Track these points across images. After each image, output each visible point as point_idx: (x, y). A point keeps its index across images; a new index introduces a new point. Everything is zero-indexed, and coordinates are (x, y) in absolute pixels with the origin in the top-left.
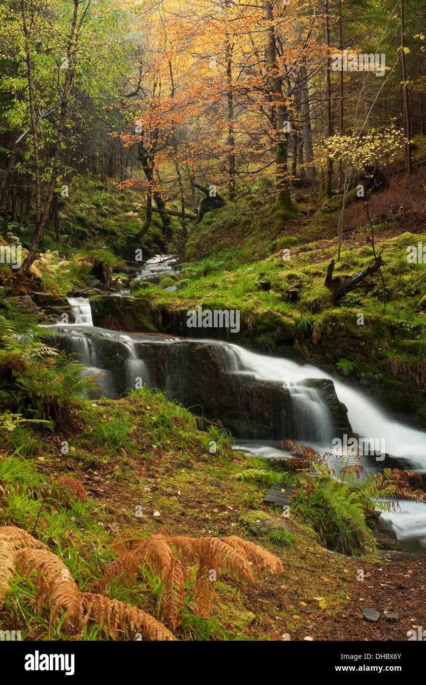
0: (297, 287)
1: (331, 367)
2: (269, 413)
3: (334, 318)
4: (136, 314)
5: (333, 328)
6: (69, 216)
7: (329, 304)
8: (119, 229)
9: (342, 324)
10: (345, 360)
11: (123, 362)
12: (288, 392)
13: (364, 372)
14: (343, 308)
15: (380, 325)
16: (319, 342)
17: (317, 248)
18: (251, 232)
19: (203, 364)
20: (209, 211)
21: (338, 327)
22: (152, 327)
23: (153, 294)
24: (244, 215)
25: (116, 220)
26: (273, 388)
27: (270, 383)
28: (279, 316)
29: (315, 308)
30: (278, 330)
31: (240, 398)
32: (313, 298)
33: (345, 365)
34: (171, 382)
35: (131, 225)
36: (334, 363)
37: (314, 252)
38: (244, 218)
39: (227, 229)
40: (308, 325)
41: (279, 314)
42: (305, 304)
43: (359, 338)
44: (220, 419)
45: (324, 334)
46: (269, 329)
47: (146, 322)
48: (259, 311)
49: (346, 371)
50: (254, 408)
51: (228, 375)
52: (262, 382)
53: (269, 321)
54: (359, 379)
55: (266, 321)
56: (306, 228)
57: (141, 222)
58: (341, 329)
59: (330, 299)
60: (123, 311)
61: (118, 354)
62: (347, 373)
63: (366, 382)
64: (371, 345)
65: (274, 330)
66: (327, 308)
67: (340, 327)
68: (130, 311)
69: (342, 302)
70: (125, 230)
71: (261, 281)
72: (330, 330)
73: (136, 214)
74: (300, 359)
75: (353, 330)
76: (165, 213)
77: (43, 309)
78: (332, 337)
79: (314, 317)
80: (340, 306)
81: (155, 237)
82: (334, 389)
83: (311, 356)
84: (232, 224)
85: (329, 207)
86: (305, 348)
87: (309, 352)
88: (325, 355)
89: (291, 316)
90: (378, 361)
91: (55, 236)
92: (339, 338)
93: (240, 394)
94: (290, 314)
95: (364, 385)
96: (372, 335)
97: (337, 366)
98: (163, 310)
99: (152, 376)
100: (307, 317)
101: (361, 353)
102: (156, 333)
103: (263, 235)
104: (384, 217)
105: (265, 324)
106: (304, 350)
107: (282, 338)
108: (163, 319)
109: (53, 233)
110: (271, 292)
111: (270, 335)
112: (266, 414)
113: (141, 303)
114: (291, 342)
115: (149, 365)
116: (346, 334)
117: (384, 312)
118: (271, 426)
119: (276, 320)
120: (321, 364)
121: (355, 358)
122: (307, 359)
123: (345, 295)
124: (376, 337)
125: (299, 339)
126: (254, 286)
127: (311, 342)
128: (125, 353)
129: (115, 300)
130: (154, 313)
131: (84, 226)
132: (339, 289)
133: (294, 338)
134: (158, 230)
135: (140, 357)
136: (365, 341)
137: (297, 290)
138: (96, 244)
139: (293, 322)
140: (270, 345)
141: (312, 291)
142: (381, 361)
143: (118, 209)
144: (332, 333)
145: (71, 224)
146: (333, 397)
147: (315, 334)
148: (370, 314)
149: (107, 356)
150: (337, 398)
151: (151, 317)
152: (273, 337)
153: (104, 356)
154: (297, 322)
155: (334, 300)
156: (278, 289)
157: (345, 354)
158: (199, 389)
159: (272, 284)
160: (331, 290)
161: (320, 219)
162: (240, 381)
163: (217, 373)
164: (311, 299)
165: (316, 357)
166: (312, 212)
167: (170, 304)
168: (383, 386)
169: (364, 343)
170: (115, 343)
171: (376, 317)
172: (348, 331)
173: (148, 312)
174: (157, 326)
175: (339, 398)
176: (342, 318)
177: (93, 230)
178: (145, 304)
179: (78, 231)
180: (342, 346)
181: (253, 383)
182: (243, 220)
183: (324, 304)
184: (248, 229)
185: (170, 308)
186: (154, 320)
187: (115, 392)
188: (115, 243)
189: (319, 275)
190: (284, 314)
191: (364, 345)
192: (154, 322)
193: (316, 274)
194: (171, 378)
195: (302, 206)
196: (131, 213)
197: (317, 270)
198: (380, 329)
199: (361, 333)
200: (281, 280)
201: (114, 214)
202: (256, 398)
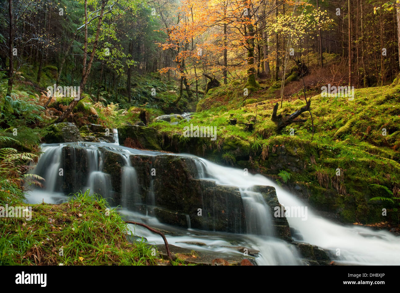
0: (253, 121)
1: (274, 176)
2: (225, 211)
3: (277, 142)
4: (146, 137)
5: (276, 148)
6: (138, 91)
7: (274, 132)
8: (165, 99)
9: (283, 146)
10: (285, 172)
11: (119, 168)
12: (240, 195)
13: (298, 181)
14: (284, 135)
15: (309, 147)
16: (267, 159)
17: (268, 103)
18: (233, 98)
19: (177, 172)
20: (211, 88)
21: (280, 148)
22: (157, 146)
23: (161, 126)
24: (229, 89)
25: (165, 94)
26: (228, 192)
27: (226, 188)
28: (239, 140)
29: (265, 135)
30: (238, 150)
31: (204, 199)
32: (263, 129)
33: (284, 175)
34: (154, 184)
35: (172, 96)
36: (277, 174)
37: (267, 105)
38: (229, 91)
39: (220, 97)
40: (259, 147)
41: (239, 139)
42: (258, 132)
43: (295, 157)
44: (188, 214)
45: (270, 153)
46: (232, 149)
47: (153, 143)
48: (225, 136)
49: (285, 180)
50: (214, 207)
51: (195, 181)
52: (221, 187)
53: (232, 143)
54: (295, 185)
55: (230, 143)
56: (264, 95)
57: (177, 95)
58: (282, 149)
59: (275, 130)
60: (138, 135)
61: (117, 163)
62: (286, 181)
63: (300, 188)
64: (303, 161)
65: (235, 149)
66: (273, 135)
67: (282, 148)
68: (143, 136)
69: (283, 132)
70: (168, 99)
71: (231, 119)
72: (274, 150)
73: (175, 91)
74: (253, 171)
75: (291, 150)
76: (189, 91)
77: (95, 134)
78: (275, 155)
79: (264, 141)
80: (281, 134)
81: (184, 103)
82: (276, 194)
83: (260, 169)
84: (223, 94)
85: (277, 85)
86: (257, 162)
87: (259, 166)
88: (270, 168)
89: (247, 140)
90: (309, 173)
91: (128, 100)
92: (280, 156)
93: (203, 195)
94: (247, 139)
95: (298, 190)
96: (304, 155)
97: (279, 176)
98: (165, 136)
99: (140, 179)
100: (259, 141)
101: (296, 167)
102: (159, 150)
103: (239, 99)
104: (308, 88)
105: (229, 145)
106: (256, 164)
107: (241, 155)
108: (165, 142)
109: (127, 98)
110: (237, 126)
111: (232, 153)
112: (223, 212)
113: (151, 130)
114: (247, 158)
115: (138, 171)
116: (286, 153)
117: (312, 139)
118: (227, 221)
119: (237, 142)
120: (268, 174)
121: (292, 170)
122: (258, 170)
123: (285, 127)
124: (307, 156)
125: (252, 156)
126: (225, 122)
127: (261, 158)
128: (122, 162)
129: (133, 128)
130: (159, 138)
131: (146, 96)
132: (281, 123)
133: (249, 155)
134: (186, 100)
135: (133, 165)
136: (299, 158)
137: (253, 123)
138: (152, 106)
139: (248, 144)
140: (232, 160)
141: (263, 124)
142: (311, 173)
143: (166, 89)
144: (276, 153)
145: (139, 95)
146: (275, 200)
147: (263, 152)
148: (303, 139)
149: (110, 164)
150: (278, 201)
151: (157, 140)
152: (234, 154)
153: (108, 164)
154: (251, 144)
155: (278, 130)
156: (241, 123)
157: (284, 168)
158: (174, 191)
159: (238, 121)
160: (276, 124)
161: (271, 91)
162: (204, 186)
163: (187, 180)
164: (262, 129)
165: (264, 169)
166: (267, 88)
167: (170, 132)
168: (312, 191)
169: (298, 160)
170: (116, 154)
171: (307, 142)
172: (287, 151)
173: (155, 136)
174: (161, 146)
175: (279, 202)
176: (283, 142)
177: (151, 99)
178: (153, 131)
179: (143, 99)
180: (283, 161)
181: (213, 188)
182: (228, 92)
183: (271, 132)
184: (231, 96)
185: (170, 134)
186: (159, 142)
187: (113, 190)
188: (163, 106)
189: (269, 116)
190: (242, 138)
191: (298, 162)
192: (158, 143)
193: (266, 116)
194: (154, 181)
195: (262, 85)
196: (172, 91)
197: (267, 113)
198: (310, 150)
199: (296, 152)
200: (244, 119)
201: (163, 91)
202: (215, 199)
